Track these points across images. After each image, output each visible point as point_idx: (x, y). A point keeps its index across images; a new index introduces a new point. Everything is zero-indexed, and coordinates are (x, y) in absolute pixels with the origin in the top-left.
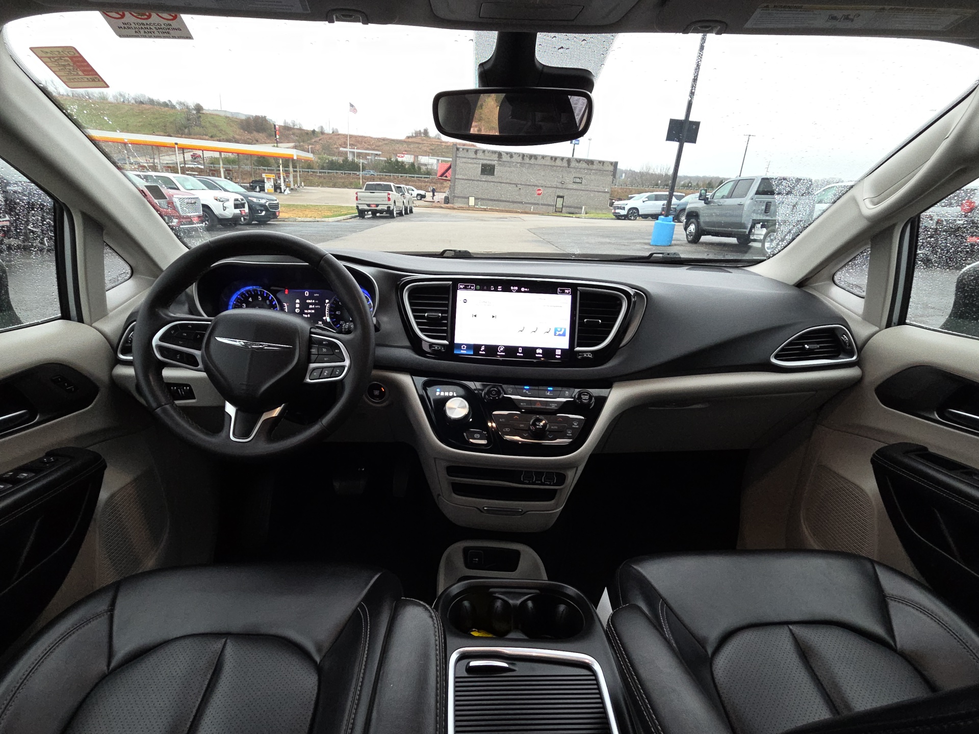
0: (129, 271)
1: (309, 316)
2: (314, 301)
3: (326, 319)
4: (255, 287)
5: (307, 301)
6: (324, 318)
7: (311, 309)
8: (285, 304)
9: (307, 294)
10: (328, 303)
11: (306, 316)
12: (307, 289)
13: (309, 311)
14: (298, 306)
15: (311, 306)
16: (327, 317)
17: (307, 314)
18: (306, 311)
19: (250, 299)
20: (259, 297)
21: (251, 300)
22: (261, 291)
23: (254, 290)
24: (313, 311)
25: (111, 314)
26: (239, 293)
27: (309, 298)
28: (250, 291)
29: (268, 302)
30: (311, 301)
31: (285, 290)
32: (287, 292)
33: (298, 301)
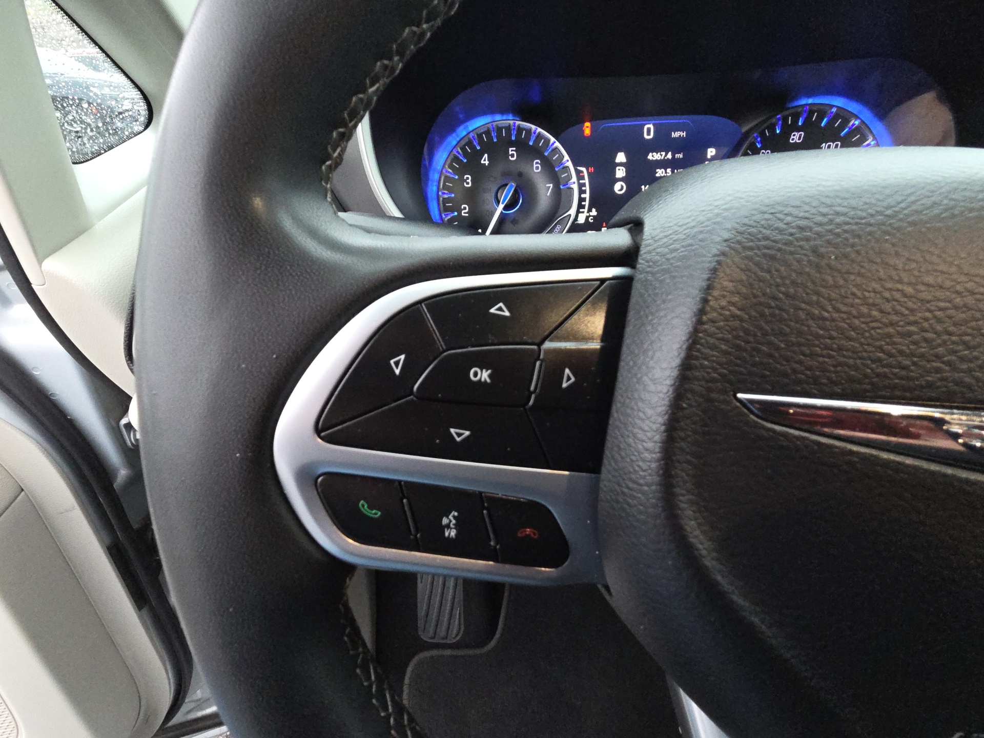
0: (142, 107)
2: (670, 156)
5: (650, 157)
8: (584, 169)
9: (649, 131)
12: (648, 118)
14: (620, 173)
15: (660, 173)
19: (485, 161)
20: (512, 151)
21: (487, 163)
22: (520, 129)
23: (499, 129)
25: (100, 226)
26: (452, 140)
27: (655, 146)
28: (486, 132)
29: (536, 164)
30: (661, 155)
31: (584, 122)
32: (587, 132)
33: (621, 157)
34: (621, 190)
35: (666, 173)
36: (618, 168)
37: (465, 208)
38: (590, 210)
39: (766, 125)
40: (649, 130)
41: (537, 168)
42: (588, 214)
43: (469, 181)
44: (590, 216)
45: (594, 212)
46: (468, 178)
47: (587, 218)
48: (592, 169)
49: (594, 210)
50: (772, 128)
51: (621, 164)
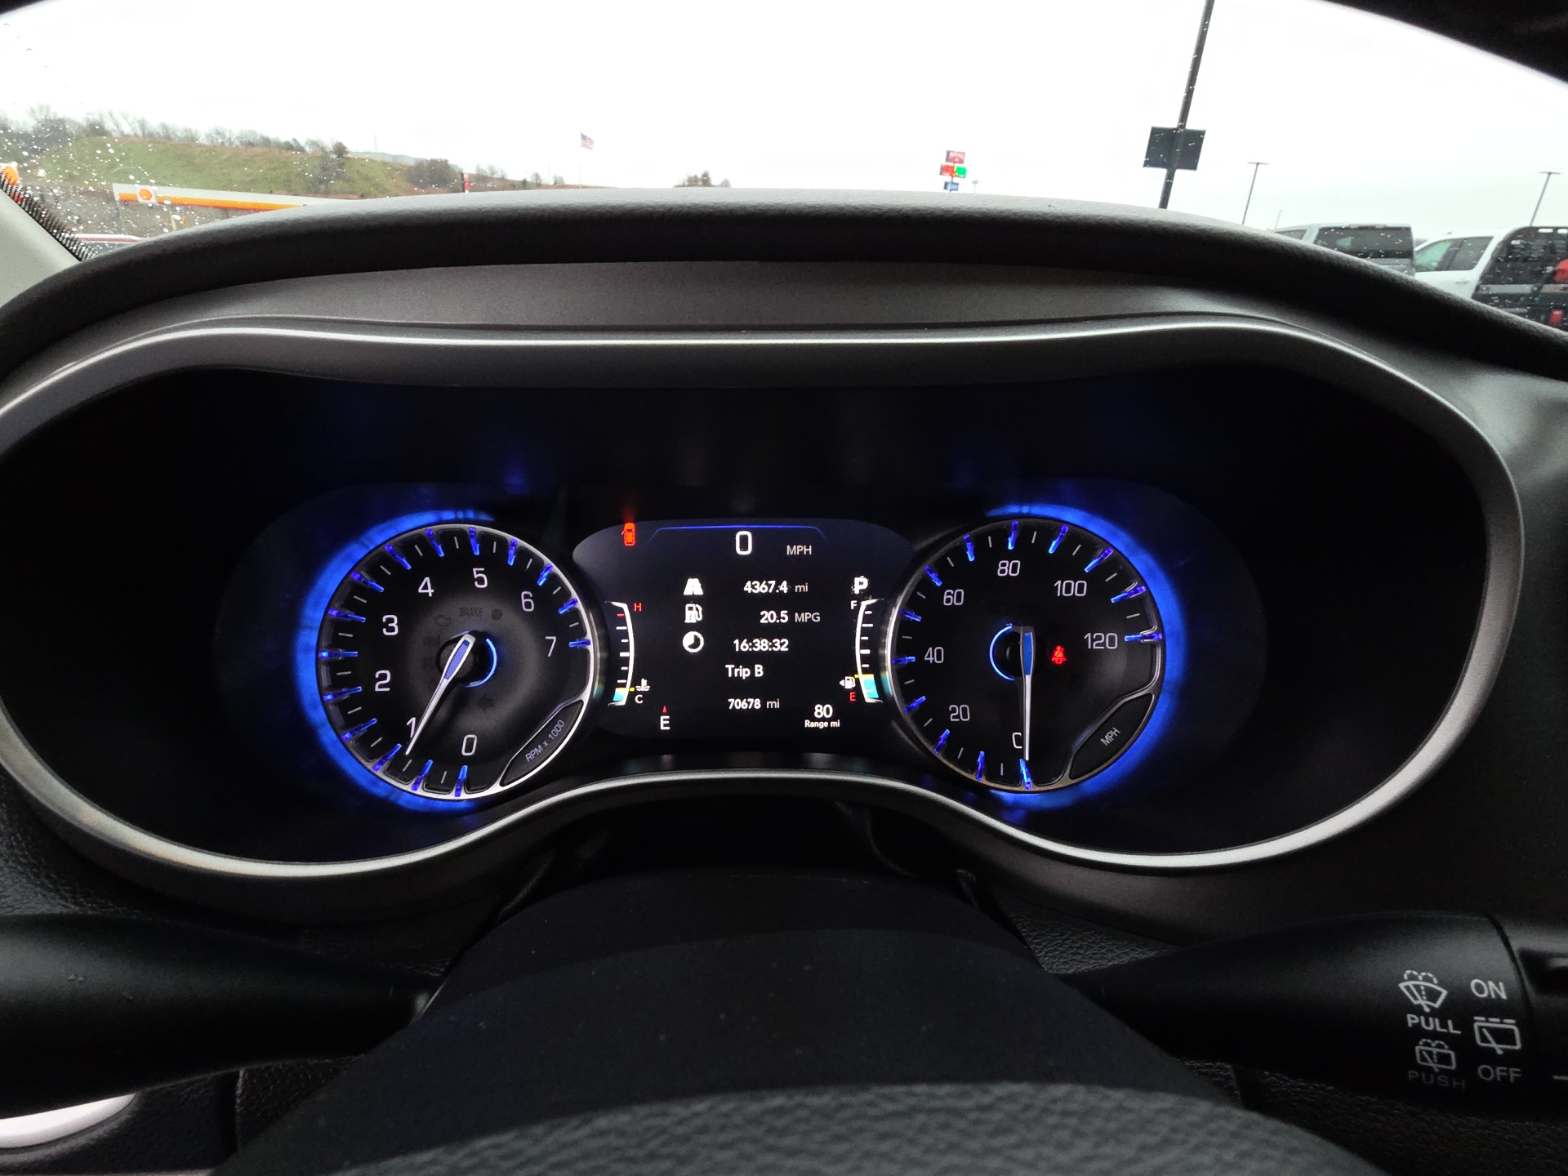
1: (759, 670)
2: (784, 587)
3: (858, 688)
4: (449, 515)
5: (748, 588)
6: (848, 683)
7: (771, 632)
8: (624, 606)
9: (744, 542)
10: (864, 595)
11: (744, 673)
12: (744, 519)
13: (762, 645)
14: (693, 615)
15: (768, 617)
16: (860, 675)
17: (749, 659)
18: (743, 646)
19: (426, 587)
20: (476, 573)
21: (430, 591)
22: (486, 539)
23: (446, 537)
24: (782, 645)
27: (757, 568)
28: (421, 540)
29: (526, 598)
30: (769, 586)
31: (623, 522)
32: (630, 538)
33: (693, 587)
34: (694, 646)
35: (779, 617)
36: (688, 606)
37: (383, 677)
38: (636, 682)
39: (946, 547)
40: (744, 539)
41: (528, 605)
42: (633, 689)
43: (394, 625)
44: (636, 693)
45: (644, 686)
46: (392, 621)
47: (631, 696)
48: (638, 607)
49: (644, 682)
50: (959, 554)
51: (694, 599)
